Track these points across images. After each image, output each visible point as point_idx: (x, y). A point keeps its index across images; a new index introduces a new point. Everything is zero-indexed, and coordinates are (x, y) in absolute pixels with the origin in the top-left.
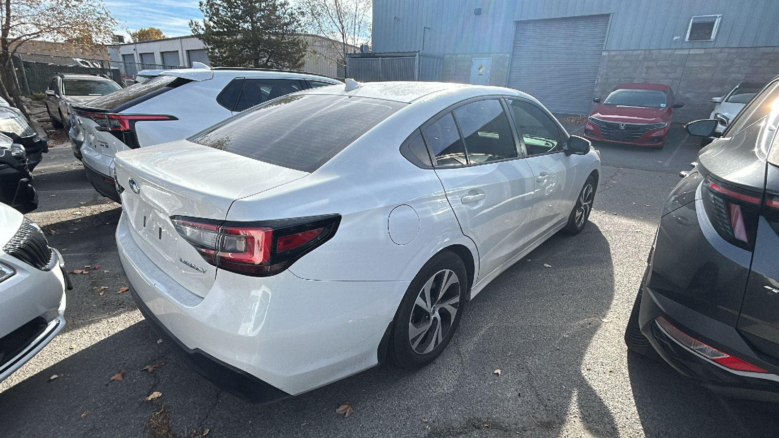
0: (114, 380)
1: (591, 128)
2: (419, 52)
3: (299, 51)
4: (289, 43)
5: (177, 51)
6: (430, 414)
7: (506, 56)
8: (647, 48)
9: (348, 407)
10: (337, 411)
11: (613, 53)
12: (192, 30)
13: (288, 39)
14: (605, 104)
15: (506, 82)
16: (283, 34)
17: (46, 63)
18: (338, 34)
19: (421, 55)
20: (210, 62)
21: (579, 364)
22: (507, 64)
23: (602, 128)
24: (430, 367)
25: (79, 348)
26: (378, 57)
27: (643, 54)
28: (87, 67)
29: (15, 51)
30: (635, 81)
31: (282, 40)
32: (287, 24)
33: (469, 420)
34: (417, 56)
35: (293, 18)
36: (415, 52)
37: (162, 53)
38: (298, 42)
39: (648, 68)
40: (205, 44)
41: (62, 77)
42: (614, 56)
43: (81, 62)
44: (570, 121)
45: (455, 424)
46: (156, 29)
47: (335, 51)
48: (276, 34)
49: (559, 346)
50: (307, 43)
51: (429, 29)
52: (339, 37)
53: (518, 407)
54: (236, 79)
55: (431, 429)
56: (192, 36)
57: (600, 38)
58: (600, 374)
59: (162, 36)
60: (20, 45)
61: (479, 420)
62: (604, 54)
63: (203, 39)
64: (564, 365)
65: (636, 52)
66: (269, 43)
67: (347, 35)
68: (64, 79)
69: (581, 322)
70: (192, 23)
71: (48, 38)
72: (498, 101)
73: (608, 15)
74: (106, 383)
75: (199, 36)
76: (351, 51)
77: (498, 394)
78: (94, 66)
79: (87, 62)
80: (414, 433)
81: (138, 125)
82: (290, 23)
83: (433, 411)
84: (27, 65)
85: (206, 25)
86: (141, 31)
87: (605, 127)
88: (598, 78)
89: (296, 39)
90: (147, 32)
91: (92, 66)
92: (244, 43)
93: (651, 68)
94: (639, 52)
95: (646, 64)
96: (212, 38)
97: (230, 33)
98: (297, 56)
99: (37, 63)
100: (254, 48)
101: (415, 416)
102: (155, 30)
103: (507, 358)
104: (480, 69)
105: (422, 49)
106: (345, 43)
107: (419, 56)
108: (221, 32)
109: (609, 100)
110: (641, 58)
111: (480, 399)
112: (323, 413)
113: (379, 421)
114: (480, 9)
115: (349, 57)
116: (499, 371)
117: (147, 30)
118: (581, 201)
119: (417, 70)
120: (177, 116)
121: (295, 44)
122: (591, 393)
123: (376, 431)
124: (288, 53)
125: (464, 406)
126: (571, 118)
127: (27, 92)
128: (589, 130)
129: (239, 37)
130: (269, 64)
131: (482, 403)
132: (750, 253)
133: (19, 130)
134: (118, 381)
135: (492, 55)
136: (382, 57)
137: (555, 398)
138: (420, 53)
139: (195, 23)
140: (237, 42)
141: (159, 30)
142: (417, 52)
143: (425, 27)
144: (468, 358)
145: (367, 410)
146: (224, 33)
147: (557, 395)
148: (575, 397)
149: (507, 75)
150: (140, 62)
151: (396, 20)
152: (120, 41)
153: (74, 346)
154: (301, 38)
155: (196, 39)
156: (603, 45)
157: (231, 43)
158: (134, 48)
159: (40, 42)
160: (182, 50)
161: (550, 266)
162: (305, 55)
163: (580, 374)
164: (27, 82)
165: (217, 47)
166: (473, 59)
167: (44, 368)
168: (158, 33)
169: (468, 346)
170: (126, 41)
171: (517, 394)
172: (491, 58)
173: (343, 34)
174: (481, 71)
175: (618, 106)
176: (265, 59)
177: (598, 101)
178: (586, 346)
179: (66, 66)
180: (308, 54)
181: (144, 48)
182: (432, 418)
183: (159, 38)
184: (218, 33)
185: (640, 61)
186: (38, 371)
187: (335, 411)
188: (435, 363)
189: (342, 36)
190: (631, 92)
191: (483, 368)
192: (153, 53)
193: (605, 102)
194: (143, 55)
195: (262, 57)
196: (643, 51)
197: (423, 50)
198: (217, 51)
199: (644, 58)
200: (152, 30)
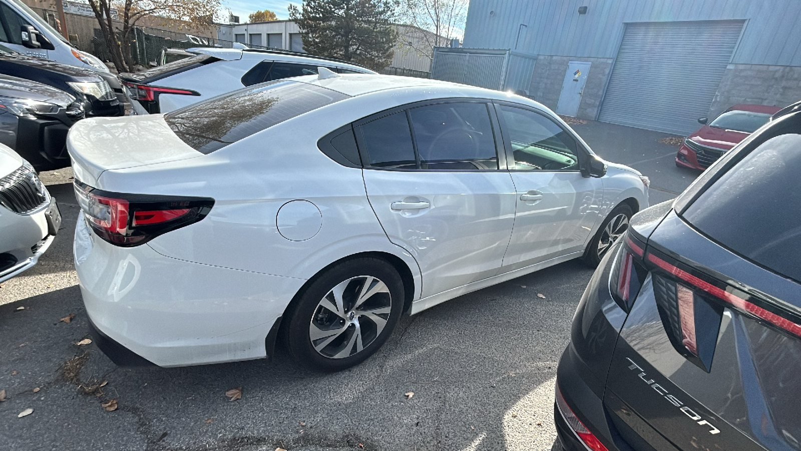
0: (63, 321)
1: (685, 152)
2: (509, 50)
3: (390, 41)
4: (380, 32)
5: (281, 34)
6: (313, 419)
7: (608, 62)
8: (788, 65)
9: (238, 393)
10: (226, 394)
11: (741, 67)
12: (290, 14)
13: (380, 28)
14: (711, 126)
15: (604, 92)
16: (376, 23)
17: (163, 37)
18: (432, 26)
19: (511, 54)
20: (304, 46)
21: (507, 408)
22: (607, 71)
23: (699, 154)
24: (343, 374)
25: (55, 288)
26: (466, 53)
27: (781, 71)
28: (197, 43)
29: (134, 24)
30: (765, 103)
31: (374, 29)
32: (381, 13)
33: (347, 436)
34: (507, 55)
35: (388, 7)
36: (505, 50)
37: (268, 35)
38: (389, 31)
39: (785, 88)
40: (301, 28)
41: (166, 50)
42: (742, 71)
43: (192, 38)
44: (670, 143)
45: (331, 436)
46: (271, 11)
47: (427, 43)
48: (369, 22)
49: (496, 384)
50: (397, 33)
51: (526, 26)
52: (433, 29)
53: (408, 435)
54: (265, 61)
55: (304, 433)
56: (290, 20)
57: (729, 48)
58: (524, 424)
59: (275, 18)
60: (138, 19)
61: (357, 438)
62: (730, 67)
63: (299, 23)
64: (489, 405)
65: (772, 68)
66: (361, 31)
67: (441, 27)
68: (167, 52)
69: (541, 364)
70: (291, 7)
71: (164, 13)
72: (485, 105)
73: (743, 21)
74: (55, 323)
75: (296, 20)
76: (443, 45)
77: (395, 417)
78: (202, 42)
79: (197, 38)
80: (284, 433)
81: (162, 97)
82: (384, 12)
83: (318, 417)
84: (148, 38)
85: (304, 10)
86: (258, 13)
87: (703, 153)
88: (717, 96)
89: (388, 28)
90: (263, 14)
91: (201, 43)
92: (336, 29)
93: (789, 88)
94: (778, 68)
95: (784, 83)
96: (307, 22)
97: (324, 19)
98: (386, 46)
99: (156, 37)
100: (346, 34)
101: (296, 417)
102: (269, 12)
103: (429, 383)
104: (575, 74)
105: (514, 48)
106: (438, 34)
107: (510, 55)
108: (317, 17)
109: (717, 123)
110: (777, 75)
111: (373, 417)
112: (214, 393)
113: (259, 413)
114: (586, 8)
115: (437, 50)
116: (411, 395)
117: (262, 12)
118: (608, 232)
119: (504, 70)
120: (200, 92)
121: (386, 33)
122: (500, 442)
123: (250, 422)
124: (377, 43)
125: (351, 420)
126: (672, 139)
127: (145, 62)
128: (684, 155)
129: (333, 23)
130: (358, 52)
131: (372, 422)
132: (626, 315)
133: (98, 93)
134: (65, 322)
135: (592, 59)
136: (471, 53)
137: (455, 436)
138: (511, 51)
139: (294, 7)
140: (330, 28)
141: (273, 13)
142: (507, 50)
143: (521, 25)
144: (388, 374)
145: (255, 400)
146: (319, 19)
147: (459, 434)
148: (478, 441)
149: (606, 83)
150: (249, 43)
151: (493, 15)
152: (235, 22)
153: (52, 286)
154: (393, 27)
155: (293, 23)
156: (730, 56)
157: (324, 29)
158: (246, 28)
159: (156, 17)
160: (286, 33)
161: (544, 297)
162: (395, 45)
163: (499, 418)
164: (145, 54)
165: (311, 32)
166: (570, 62)
167: (19, 299)
168: (272, 15)
169: (395, 362)
170: (241, 22)
171: (416, 422)
172: (590, 63)
173: (437, 27)
174: (577, 76)
175: (726, 130)
176: (355, 47)
177: (704, 122)
178: (527, 391)
179: (178, 42)
180: (398, 44)
181: (254, 29)
182: (311, 423)
183: (272, 20)
184: (314, 19)
185: (776, 79)
186: (13, 300)
187: (225, 394)
188: (350, 371)
189: (436, 28)
190: (749, 115)
191: (397, 387)
192: (261, 34)
193: (712, 124)
194: (252, 36)
195: (352, 45)
196: (782, 68)
197: (516, 49)
198: (310, 35)
199: (783, 76)
200: (267, 12)
